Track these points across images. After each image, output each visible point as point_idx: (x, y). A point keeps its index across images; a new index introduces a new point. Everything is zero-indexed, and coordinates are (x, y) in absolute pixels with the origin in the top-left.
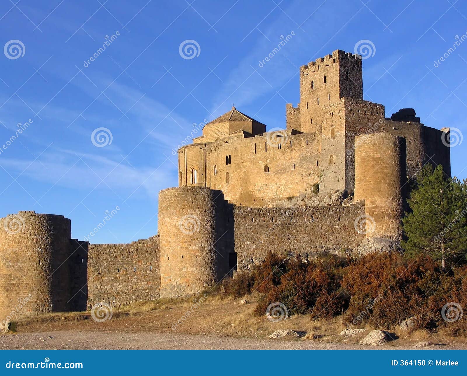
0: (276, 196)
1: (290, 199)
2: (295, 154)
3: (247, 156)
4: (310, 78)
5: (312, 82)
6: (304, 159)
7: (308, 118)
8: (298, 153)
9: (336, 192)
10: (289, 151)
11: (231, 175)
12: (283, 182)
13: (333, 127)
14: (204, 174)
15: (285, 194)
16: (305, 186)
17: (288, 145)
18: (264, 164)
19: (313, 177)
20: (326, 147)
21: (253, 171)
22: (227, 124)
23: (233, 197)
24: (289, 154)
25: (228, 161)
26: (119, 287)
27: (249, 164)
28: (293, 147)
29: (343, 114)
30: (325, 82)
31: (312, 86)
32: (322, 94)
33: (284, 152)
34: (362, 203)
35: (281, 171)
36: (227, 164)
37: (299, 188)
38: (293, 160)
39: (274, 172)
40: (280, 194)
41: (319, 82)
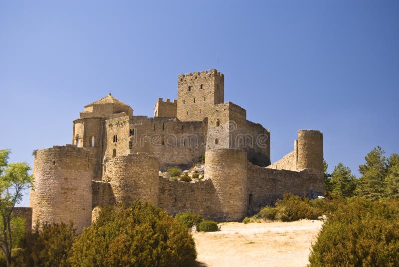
4: (188, 83)
5: (190, 86)
7: (184, 111)
10: (181, 132)
13: (219, 120)
14: (101, 140)
15: (177, 161)
20: (212, 133)
22: (112, 105)
28: (184, 129)
29: (227, 112)
30: (201, 88)
31: (190, 90)
32: (199, 96)
40: (172, 161)
41: (196, 88)
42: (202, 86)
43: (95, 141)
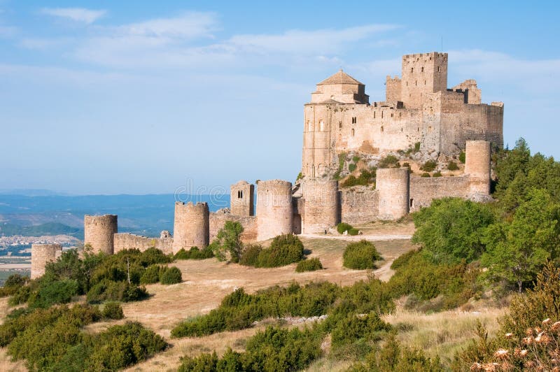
0: (389, 148)
1: (400, 152)
2: (403, 122)
3: (368, 120)
4: (411, 65)
5: (412, 68)
6: (409, 126)
7: (408, 93)
8: (405, 121)
9: (433, 152)
11: (356, 131)
12: (394, 139)
13: (432, 109)
15: (395, 148)
16: (409, 143)
17: (398, 115)
18: (380, 126)
19: (415, 138)
20: (427, 121)
21: (372, 130)
22: (341, 86)
23: (357, 146)
24: (399, 121)
25: (354, 121)
26: (360, 214)
27: (369, 125)
29: (439, 102)
30: (422, 71)
31: (412, 71)
32: (420, 79)
33: (395, 120)
34: (469, 175)
35: (394, 132)
36: (353, 123)
37: (405, 144)
38: (402, 125)
39: (387, 132)
40: (391, 148)
41: (417, 70)
42: (423, 68)
43: (323, 125)
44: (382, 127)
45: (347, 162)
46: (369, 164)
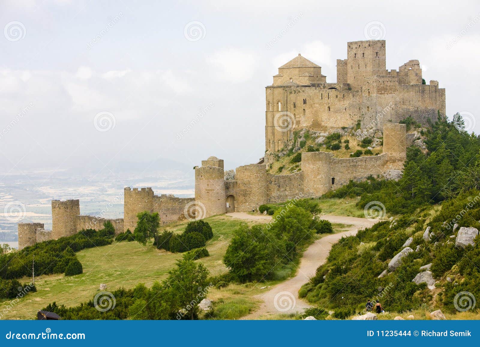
0: (335, 126)
1: (344, 128)
2: (346, 103)
3: (316, 101)
4: (354, 51)
5: (355, 54)
6: (352, 106)
7: (352, 75)
8: (348, 102)
10: (342, 100)
11: (307, 111)
12: (339, 118)
13: (369, 91)
14: (286, 105)
15: (340, 125)
16: (352, 121)
17: (342, 96)
18: (327, 106)
19: (356, 117)
20: (365, 101)
21: (320, 110)
22: (298, 69)
23: (308, 124)
24: (342, 102)
26: (287, 193)
27: (317, 105)
28: (345, 98)
29: (375, 84)
30: (363, 56)
31: (355, 57)
32: (362, 63)
34: (386, 154)
35: (337, 111)
36: (304, 103)
37: (348, 122)
38: (345, 106)
39: (333, 112)
40: (337, 125)
41: (359, 55)
42: (363, 54)
43: (281, 106)
44: (329, 108)
45: (299, 139)
46: (317, 140)
